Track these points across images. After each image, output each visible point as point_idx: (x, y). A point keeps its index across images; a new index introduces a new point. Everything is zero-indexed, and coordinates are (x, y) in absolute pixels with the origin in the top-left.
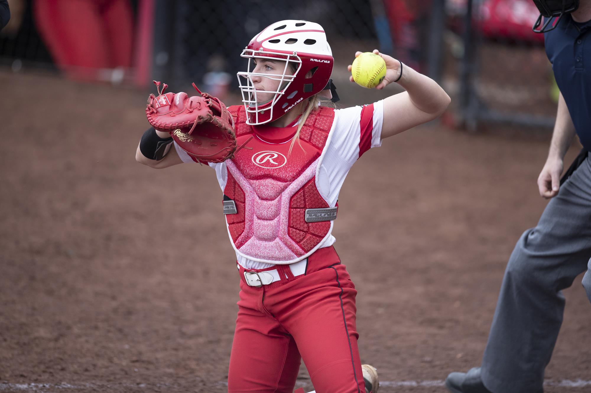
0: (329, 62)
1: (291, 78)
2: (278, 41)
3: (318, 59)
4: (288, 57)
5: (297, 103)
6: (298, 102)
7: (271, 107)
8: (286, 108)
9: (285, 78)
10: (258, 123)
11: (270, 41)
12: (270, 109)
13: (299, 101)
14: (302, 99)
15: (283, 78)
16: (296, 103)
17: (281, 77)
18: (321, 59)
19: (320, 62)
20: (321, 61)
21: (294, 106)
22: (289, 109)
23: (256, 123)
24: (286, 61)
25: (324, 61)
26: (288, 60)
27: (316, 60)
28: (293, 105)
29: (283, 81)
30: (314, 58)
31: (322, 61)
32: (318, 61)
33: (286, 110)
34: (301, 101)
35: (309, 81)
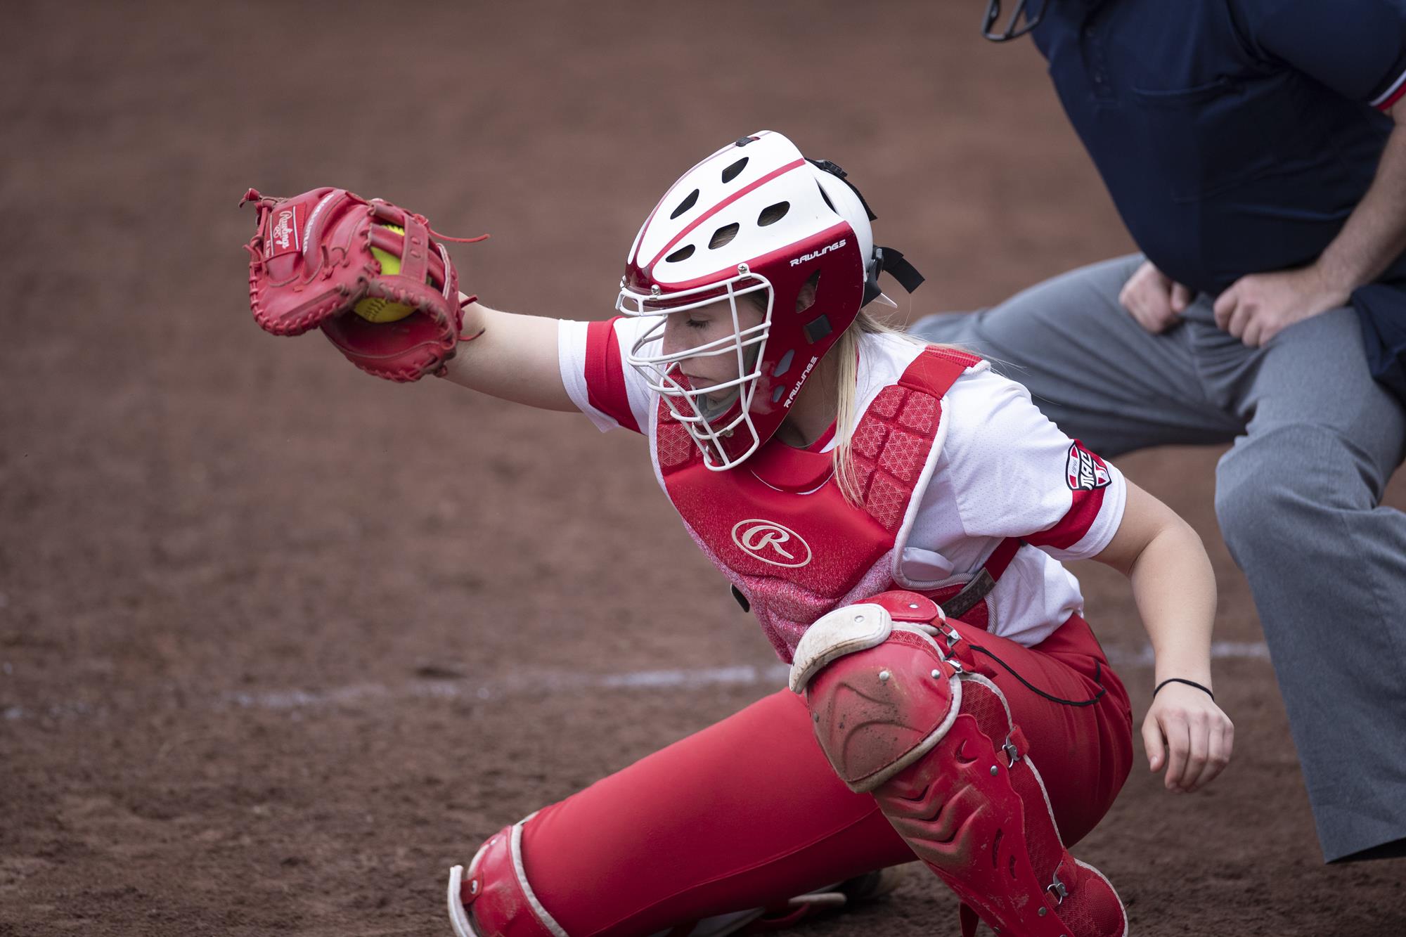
0: (843, 243)
1: (761, 332)
2: (689, 250)
3: (809, 251)
4: (730, 288)
5: (806, 373)
6: (808, 371)
7: (745, 415)
8: (785, 396)
9: (744, 339)
10: (731, 462)
11: (671, 259)
12: (744, 421)
13: (810, 367)
14: (814, 360)
15: (738, 341)
16: (803, 374)
17: (733, 342)
18: (819, 247)
19: (818, 255)
20: (820, 252)
21: (801, 384)
22: (794, 397)
23: (724, 465)
24: (728, 300)
25: (828, 249)
26: (731, 295)
27: (806, 258)
28: (799, 384)
29: (743, 348)
30: (798, 255)
31: (824, 251)
32: (812, 257)
33: (787, 404)
34: (815, 366)
35: (811, 314)
